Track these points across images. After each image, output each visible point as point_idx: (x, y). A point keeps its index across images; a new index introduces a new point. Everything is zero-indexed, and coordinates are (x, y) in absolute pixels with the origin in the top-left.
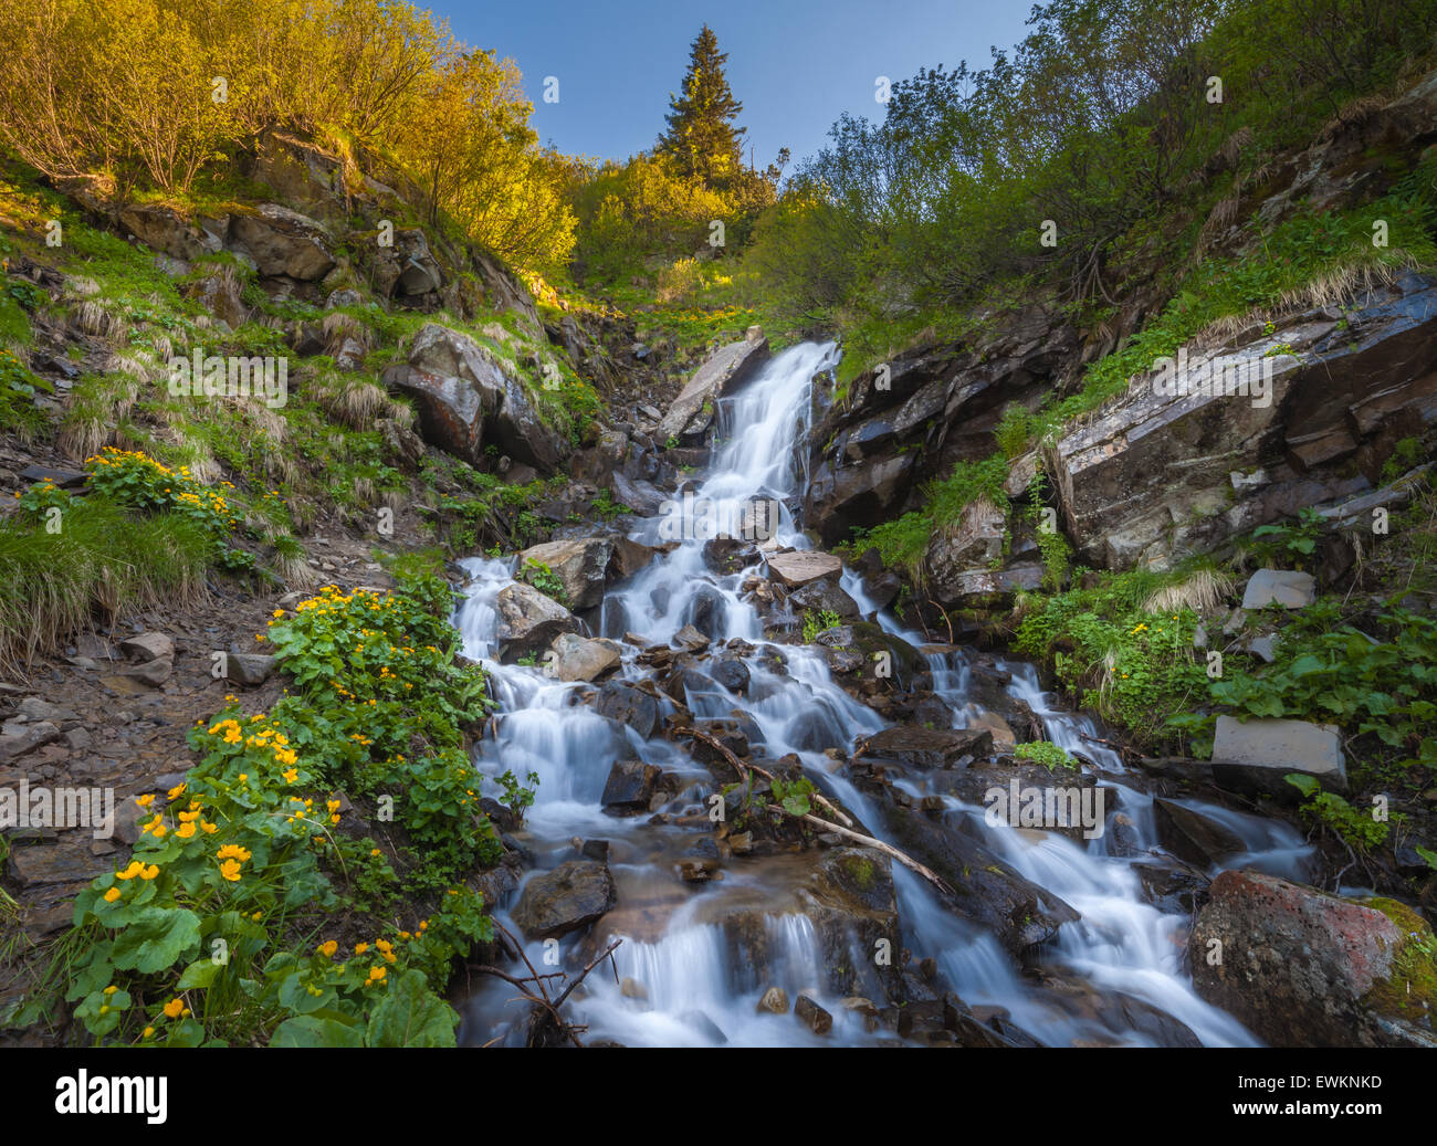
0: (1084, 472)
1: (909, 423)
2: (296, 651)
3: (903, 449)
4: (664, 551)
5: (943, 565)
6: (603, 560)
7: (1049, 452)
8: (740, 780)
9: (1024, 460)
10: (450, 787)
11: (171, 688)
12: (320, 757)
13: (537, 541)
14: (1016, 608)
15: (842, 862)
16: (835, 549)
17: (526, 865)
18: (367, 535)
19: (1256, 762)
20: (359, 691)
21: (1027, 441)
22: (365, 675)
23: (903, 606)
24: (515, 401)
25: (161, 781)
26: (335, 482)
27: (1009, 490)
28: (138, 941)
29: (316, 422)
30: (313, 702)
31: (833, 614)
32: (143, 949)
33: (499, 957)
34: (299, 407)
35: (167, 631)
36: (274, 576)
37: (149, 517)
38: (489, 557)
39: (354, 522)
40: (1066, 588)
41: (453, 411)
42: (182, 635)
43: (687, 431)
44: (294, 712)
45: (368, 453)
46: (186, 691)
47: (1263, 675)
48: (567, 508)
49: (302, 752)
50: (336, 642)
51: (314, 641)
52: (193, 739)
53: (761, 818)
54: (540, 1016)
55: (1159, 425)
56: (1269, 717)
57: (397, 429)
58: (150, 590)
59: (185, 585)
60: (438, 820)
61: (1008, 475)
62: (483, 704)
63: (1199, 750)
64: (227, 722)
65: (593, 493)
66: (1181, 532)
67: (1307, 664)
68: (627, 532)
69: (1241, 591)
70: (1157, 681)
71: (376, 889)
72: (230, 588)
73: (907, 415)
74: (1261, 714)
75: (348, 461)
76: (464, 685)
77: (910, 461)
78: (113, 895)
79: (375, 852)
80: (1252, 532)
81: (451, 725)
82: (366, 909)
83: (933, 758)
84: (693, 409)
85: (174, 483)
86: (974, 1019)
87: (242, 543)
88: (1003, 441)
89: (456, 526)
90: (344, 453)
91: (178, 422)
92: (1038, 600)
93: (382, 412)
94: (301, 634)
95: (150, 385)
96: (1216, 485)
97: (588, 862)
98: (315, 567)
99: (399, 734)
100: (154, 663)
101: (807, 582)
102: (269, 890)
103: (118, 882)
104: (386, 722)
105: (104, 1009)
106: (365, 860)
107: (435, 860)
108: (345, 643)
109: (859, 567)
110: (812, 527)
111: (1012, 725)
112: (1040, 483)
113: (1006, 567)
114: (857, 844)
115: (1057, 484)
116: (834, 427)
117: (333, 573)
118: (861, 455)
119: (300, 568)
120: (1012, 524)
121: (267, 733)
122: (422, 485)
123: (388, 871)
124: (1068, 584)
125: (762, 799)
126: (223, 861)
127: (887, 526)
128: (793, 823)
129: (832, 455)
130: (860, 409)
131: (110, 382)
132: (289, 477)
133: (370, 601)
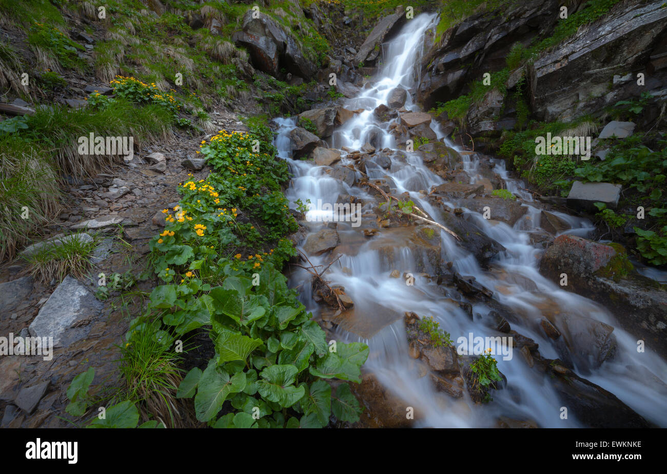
0: (544, 76)
1: (467, 54)
2: (212, 156)
3: (463, 66)
4: (358, 113)
5: (474, 118)
6: (333, 117)
7: (529, 67)
8: (387, 201)
9: (517, 71)
10: (277, 204)
11: (167, 173)
12: (227, 195)
13: (305, 110)
14: (502, 137)
15: (423, 230)
16: (429, 112)
17: (307, 231)
18: (235, 110)
19: (584, 198)
20: (239, 171)
21: (520, 62)
22: (241, 165)
23: (455, 136)
24: (292, 47)
25: (170, 205)
26: (218, 88)
27: (507, 85)
28: (173, 255)
29: (206, 61)
30: (222, 175)
31: (426, 138)
32: (175, 258)
33: (300, 261)
34: (198, 54)
35: (161, 152)
36: (200, 129)
37: (143, 106)
38: (285, 117)
39: (229, 105)
40: (524, 129)
41: (265, 53)
42: (168, 153)
43: (368, 59)
44: (215, 179)
45: (231, 74)
46: (173, 174)
47: (598, 165)
48: (317, 95)
49: (221, 193)
50: (228, 152)
51: (219, 152)
52: (179, 190)
53: (394, 214)
54: (315, 278)
55: (586, 52)
56: (596, 182)
57: (241, 62)
58: (151, 136)
59: (165, 134)
60: (274, 216)
61: (508, 79)
62: (288, 175)
63: (563, 194)
64: (189, 183)
65: (327, 88)
66: (581, 105)
67: (619, 161)
68: (342, 105)
69: (600, 131)
70: (553, 168)
71: (254, 240)
72: (183, 134)
73: (467, 50)
74: (592, 181)
75: (223, 78)
76: (280, 168)
77: (465, 72)
78: (160, 241)
79: (252, 228)
80: (614, 105)
81: (276, 183)
82: (252, 246)
83: (461, 194)
84: (370, 49)
85: (150, 91)
86: (463, 280)
87: (184, 116)
88: (509, 62)
89: (271, 105)
90: (220, 75)
91: (146, 64)
92: (511, 134)
93: (234, 55)
94: (213, 150)
95: (129, 46)
96: (604, 82)
97: (330, 230)
98: (216, 124)
99: (256, 186)
100: (159, 164)
101: (416, 125)
102: (215, 239)
103: (161, 237)
104: (251, 182)
105: (167, 275)
106: (249, 230)
107: (274, 230)
108: (232, 153)
109: (439, 119)
110: (420, 102)
111: (493, 183)
112: (523, 82)
113: (500, 120)
114: (429, 224)
115: (530, 83)
116: (433, 56)
117: (223, 126)
118: (444, 69)
119: (209, 125)
120: (506, 101)
121: (206, 186)
122: (255, 87)
123: (257, 234)
124: (526, 127)
125: (395, 208)
126: (197, 230)
127: (452, 101)
128: (406, 217)
129: (431, 69)
130: (446, 47)
131: (110, 45)
132: (198, 87)
133: (239, 136)
